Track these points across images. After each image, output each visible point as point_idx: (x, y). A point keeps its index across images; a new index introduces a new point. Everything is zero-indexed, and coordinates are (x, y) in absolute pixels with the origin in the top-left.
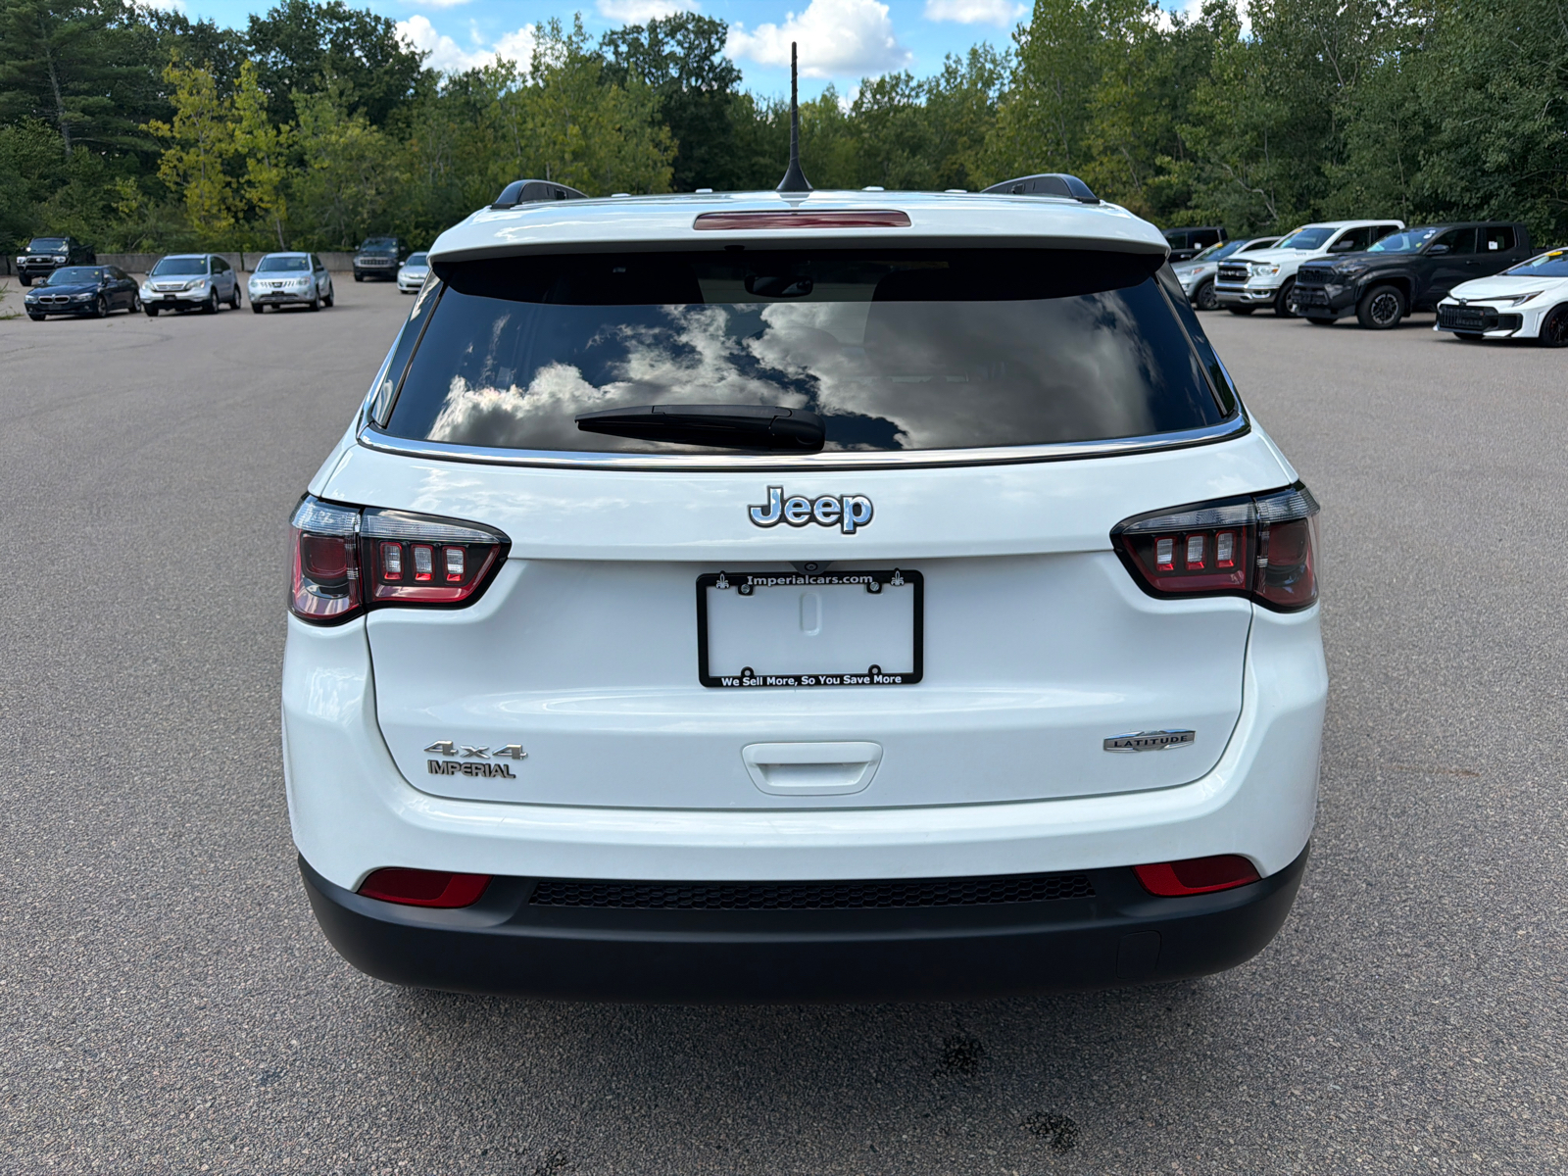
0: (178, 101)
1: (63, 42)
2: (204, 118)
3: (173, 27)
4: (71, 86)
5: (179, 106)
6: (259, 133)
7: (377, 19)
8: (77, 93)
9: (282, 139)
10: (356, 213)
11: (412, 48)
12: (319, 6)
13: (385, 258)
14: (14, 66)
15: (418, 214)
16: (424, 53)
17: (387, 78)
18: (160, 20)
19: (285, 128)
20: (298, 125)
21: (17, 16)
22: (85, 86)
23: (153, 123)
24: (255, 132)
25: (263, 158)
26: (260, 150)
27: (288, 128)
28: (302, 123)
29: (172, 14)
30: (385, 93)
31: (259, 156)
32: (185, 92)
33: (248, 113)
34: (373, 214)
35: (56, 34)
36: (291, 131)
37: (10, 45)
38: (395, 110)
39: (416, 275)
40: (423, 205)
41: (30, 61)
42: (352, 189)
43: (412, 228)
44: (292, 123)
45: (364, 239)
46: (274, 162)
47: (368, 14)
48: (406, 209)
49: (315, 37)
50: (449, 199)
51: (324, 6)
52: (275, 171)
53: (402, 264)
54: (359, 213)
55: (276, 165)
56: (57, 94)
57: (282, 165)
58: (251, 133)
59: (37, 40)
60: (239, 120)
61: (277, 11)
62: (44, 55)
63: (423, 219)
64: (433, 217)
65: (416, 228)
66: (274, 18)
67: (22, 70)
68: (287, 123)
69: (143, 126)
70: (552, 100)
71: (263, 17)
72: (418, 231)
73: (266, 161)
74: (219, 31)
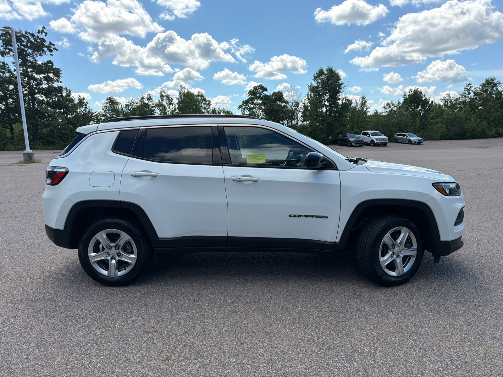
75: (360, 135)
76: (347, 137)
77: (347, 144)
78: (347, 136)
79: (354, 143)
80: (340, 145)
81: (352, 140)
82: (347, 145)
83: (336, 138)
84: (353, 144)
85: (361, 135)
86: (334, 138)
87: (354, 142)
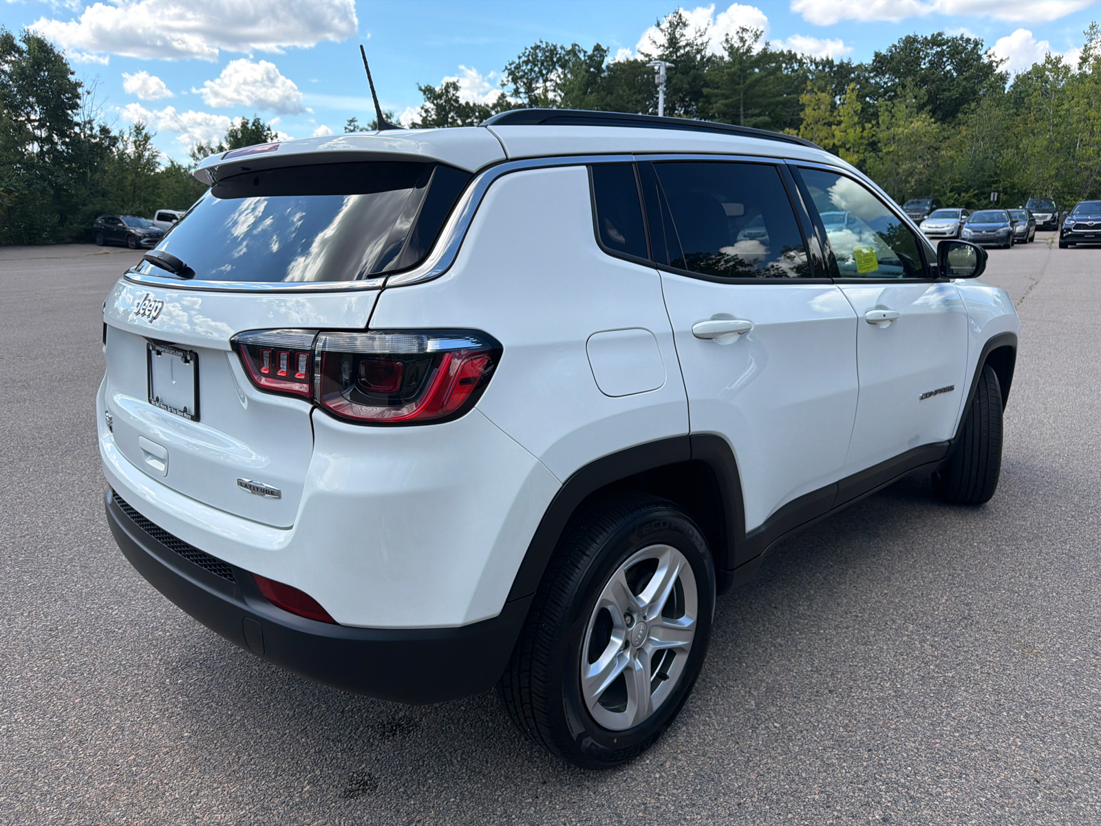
0: (805, 115)
1: (752, 86)
2: (819, 124)
3: (824, 67)
4: (749, 112)
5: (805, 118)
6: (851, 131)
7: (968, 40)
8: (753, 116)
9: (865, 134)
10: (907, 182)
11: (993, 58)
12: (926, 38)
13: (918, 214)
14: (722, 104)
15: (954, 181)
16: (1002, 60)
17: (964, 83)
18: (817, 65)
19: (868, 126)
20: (878, 123)
21: (728, 74)
22: (757, 111)
23: (787, 129)
24: (848, 131)
25: (850, 148)
26: (849, 142)
27: (870, 125)
28: (880, 122)
29: (825, 59)
30: (961, 94)
31: (847, 146)
32: (810, 108)
33: (846, 118)
34: (919, 182)
35: (748, 82)
36: (872, 127)
37: (722, 92)
38: (966, 106)
39: (934, 226)
40: (960, 174)
41: (731, 100)
42: (905, 166)
43: (947, 191)
44: (874, 122)
45: (908, 199)
46: (856, 150)
47: (962, 38)
48: (947, 177)
49: (917, 60)
50: (982, 169)
51: (929, 38)
52: (856, 156)
53: (926, 217)
54: (909, 182)
55: (858, 152)
56: (742, 117)
57: (861, 151)
58: (845, 131)
59: (737, 87)
60: (839, 123)
61: (895, 46)
62: (739, 95)
63: (959, 184)
64: (967, 183)
65: (951, 192)
66: (891, 51)
67: (726, 105)
68: (870, 122)
69: (781, 133)
70: (1093, 84)
71: (884, 52)
72: (952, 194)
73: (852, 150)
74: (853, 66)
75: (153, 219)
76: (124, 225)
77: (124, 241)
78: (121, 222)
79: (146, 239)
80: (106, 244)
81: (138, 231)
82: (126, 246)
83: (89, 228)
84: (142, 242)
85: (156, 221)
86: (83, 226)
87: (145, 237)
